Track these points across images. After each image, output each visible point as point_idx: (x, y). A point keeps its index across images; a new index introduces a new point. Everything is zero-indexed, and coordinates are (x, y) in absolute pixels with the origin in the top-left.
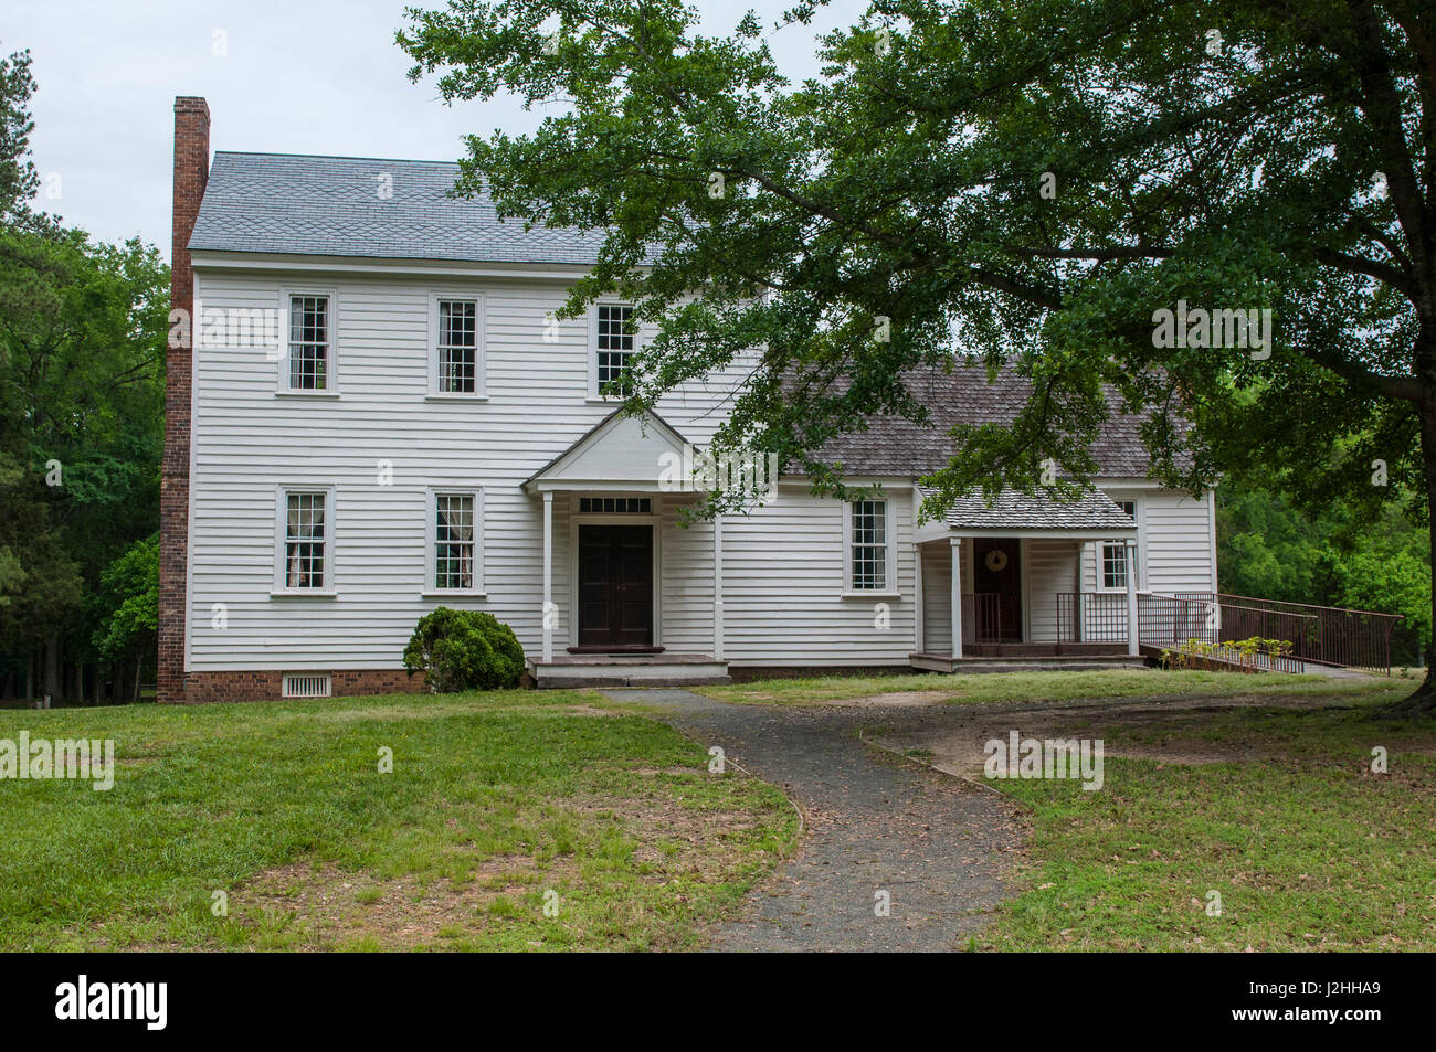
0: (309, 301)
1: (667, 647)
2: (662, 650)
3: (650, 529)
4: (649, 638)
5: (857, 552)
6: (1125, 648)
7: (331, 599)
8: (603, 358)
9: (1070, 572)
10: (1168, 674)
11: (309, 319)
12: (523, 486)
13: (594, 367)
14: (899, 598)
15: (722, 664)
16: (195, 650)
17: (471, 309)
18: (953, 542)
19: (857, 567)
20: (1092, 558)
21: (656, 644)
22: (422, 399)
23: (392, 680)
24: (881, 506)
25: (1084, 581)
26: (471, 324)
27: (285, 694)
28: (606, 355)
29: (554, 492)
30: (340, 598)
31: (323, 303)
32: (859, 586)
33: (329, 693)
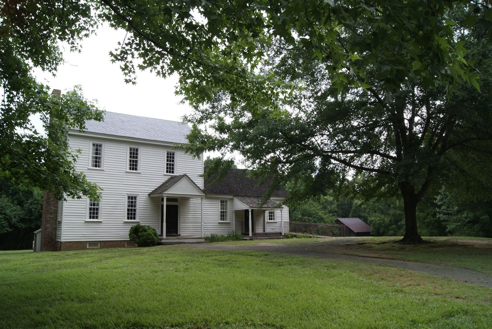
0: (97, 145)
1: (181, 234)
2: (180, 235)
3: (177, 206)
4: (177, 232)
5: (221, 212)
6: (281, 233)
7: (101, 222)
8: (167, 164)
9: (262, 217)
10: (298, 239)
11: (97, 150)
12: (149, 195)
13: (165, 166)
14: (230, 223)
15: (203, 238)
16: (64, 236)
17: (137, 150)
18: (249, 210)
19: (221, 216)
20: (267, 214)
21: (179, 234)
22: (125, 172)
23: (116, 243)
24: (226, 202)
25: (266, 219)
26: (137, 154)
27: (88, 247)
28: (168, 163)
29: (167, 196)
30: (103, 222)
31: (101, 146)
32: (221, 220)
33: (99, 246)
